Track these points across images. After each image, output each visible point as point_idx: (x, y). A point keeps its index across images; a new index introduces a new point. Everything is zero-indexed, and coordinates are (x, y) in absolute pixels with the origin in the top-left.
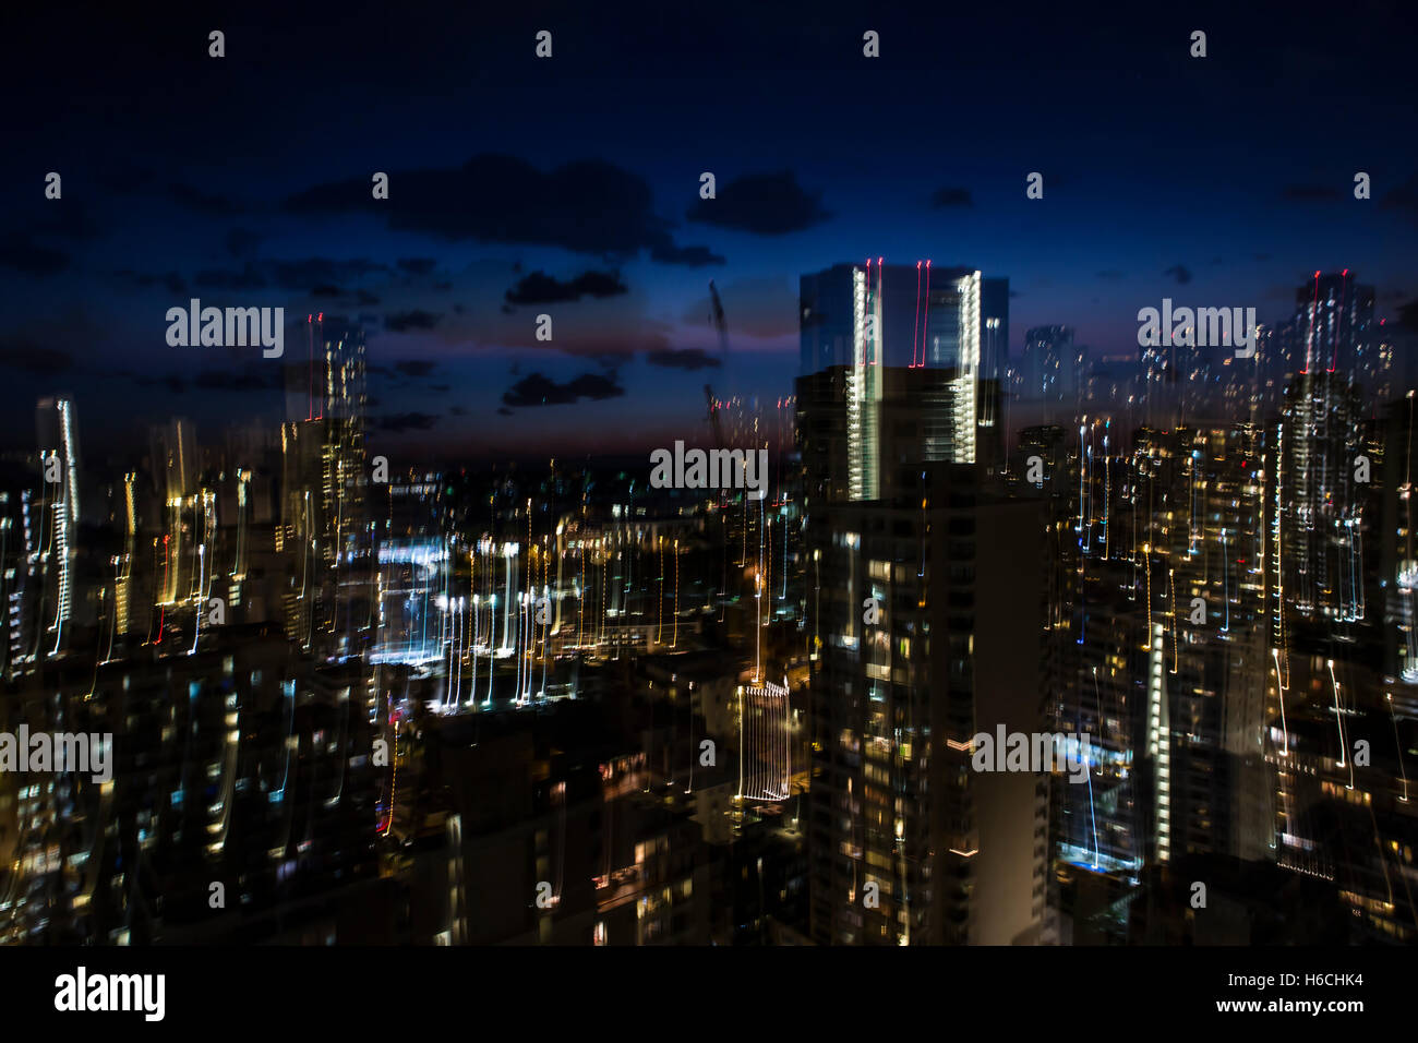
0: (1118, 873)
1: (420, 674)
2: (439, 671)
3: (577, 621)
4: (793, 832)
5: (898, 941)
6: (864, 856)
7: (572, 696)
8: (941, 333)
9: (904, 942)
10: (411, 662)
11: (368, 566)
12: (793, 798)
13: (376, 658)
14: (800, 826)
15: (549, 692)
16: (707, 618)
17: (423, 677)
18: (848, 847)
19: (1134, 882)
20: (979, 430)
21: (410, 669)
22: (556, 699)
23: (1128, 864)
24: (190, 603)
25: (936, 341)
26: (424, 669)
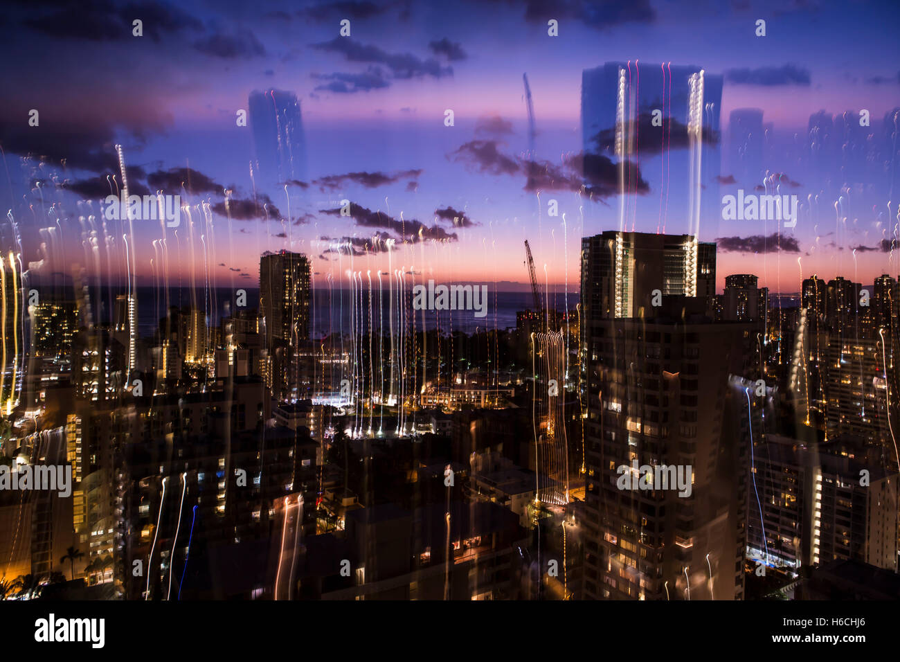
0: (784, 569)
1: (340, 412)
2: (351, 412)
3: (436, 385)
4: (572, 525)
5: (639, 598)
6: (619, 542)
7: (433, 432)
8: (672, 276)
9: (642, 598)
10: (335, 405)
11: (305, 407)
12: (571, 504)
13: (314, 401)
14: (576, 520)
15: (418, 428)
16: (517, 388)
17: (342, 414)
18: (608, 536)
19: (795, 575)
20: (699, 275)
21: (334, 409)
22: (423, 433)
23: (792, 564)
24: (204, 362)
25: (668, 282)
26: (342, 410)
